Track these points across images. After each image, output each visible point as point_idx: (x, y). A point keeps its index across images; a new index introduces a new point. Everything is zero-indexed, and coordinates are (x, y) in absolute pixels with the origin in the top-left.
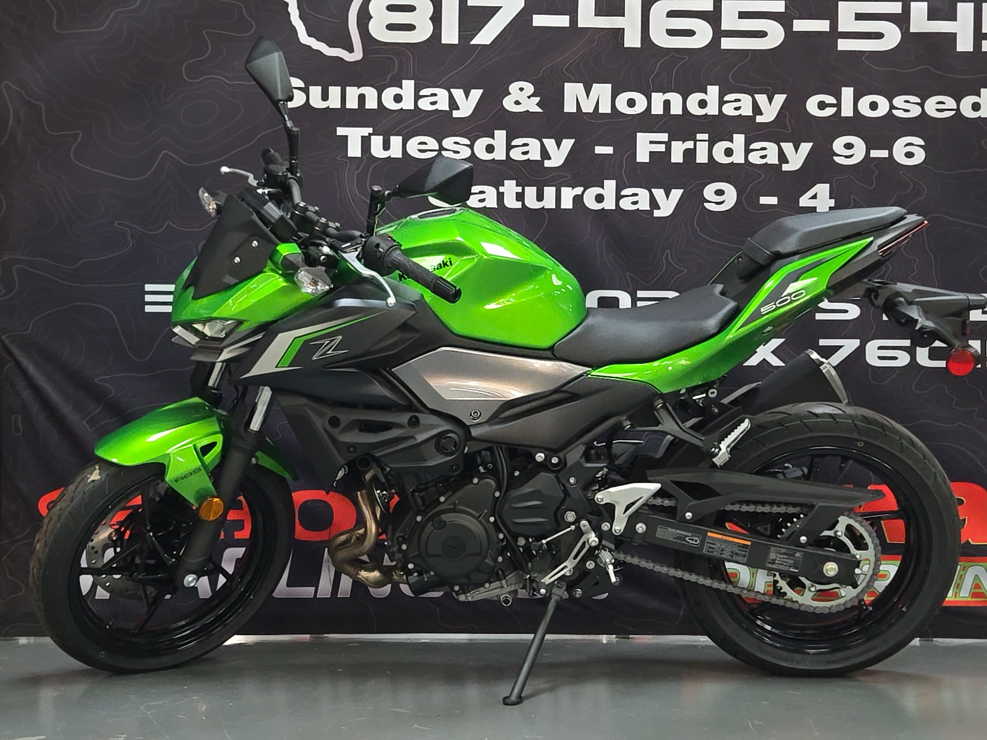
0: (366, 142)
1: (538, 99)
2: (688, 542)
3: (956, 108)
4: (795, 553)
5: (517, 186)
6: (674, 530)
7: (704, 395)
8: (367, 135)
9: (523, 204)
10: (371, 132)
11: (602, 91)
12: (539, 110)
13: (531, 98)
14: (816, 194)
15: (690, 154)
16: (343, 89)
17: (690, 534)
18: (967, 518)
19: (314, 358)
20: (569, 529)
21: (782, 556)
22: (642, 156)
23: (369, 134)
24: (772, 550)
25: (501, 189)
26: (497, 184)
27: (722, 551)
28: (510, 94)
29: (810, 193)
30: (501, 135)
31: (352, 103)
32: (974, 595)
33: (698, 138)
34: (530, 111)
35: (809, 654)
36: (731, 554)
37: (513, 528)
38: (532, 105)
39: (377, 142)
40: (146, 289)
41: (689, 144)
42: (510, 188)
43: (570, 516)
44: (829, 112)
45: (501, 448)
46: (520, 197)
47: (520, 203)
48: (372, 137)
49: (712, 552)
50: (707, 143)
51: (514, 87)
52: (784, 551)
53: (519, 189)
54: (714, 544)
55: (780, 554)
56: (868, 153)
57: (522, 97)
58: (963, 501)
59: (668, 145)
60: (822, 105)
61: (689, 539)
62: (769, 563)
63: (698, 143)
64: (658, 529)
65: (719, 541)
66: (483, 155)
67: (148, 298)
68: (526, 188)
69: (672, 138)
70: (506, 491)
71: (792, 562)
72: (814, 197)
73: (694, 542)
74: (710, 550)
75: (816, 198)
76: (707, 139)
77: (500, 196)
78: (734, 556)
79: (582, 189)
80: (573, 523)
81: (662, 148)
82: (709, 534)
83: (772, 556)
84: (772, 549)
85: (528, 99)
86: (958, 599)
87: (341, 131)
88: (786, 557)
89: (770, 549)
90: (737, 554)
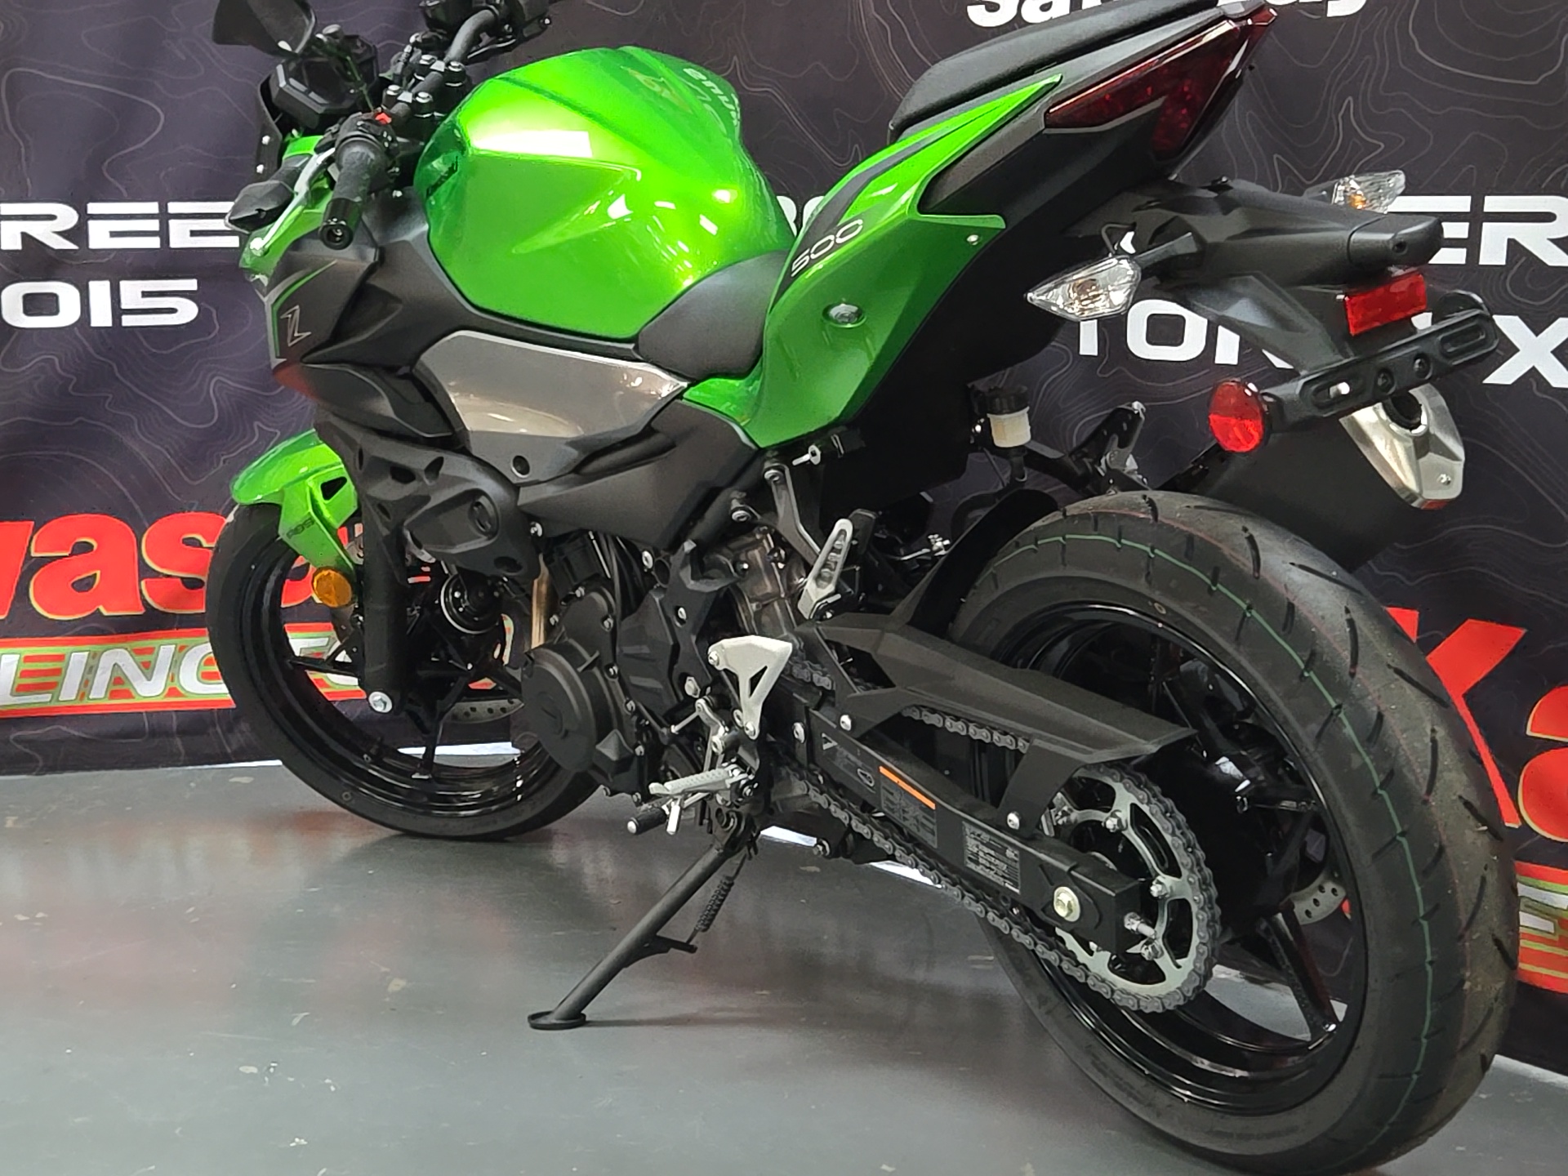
4: (1006, 849)
17: (860, 763)
21: (985, 849)
24: (968, 832)
27: (904, 811)
36: (916, 822)
43: (690, 687)
49: (893, 811)
52: (985, 837)
54: (892, 794)
55: (983, 844)
61: (862, 773)
62: (970, 859)
65: (897, 790)
71: (1004, 867)
73: (868, 782)
74: (890, 806)
78: (920, 827)
82: (882, 770)
83: (971, 844)
88: (992, 852)
90: (923, 826)
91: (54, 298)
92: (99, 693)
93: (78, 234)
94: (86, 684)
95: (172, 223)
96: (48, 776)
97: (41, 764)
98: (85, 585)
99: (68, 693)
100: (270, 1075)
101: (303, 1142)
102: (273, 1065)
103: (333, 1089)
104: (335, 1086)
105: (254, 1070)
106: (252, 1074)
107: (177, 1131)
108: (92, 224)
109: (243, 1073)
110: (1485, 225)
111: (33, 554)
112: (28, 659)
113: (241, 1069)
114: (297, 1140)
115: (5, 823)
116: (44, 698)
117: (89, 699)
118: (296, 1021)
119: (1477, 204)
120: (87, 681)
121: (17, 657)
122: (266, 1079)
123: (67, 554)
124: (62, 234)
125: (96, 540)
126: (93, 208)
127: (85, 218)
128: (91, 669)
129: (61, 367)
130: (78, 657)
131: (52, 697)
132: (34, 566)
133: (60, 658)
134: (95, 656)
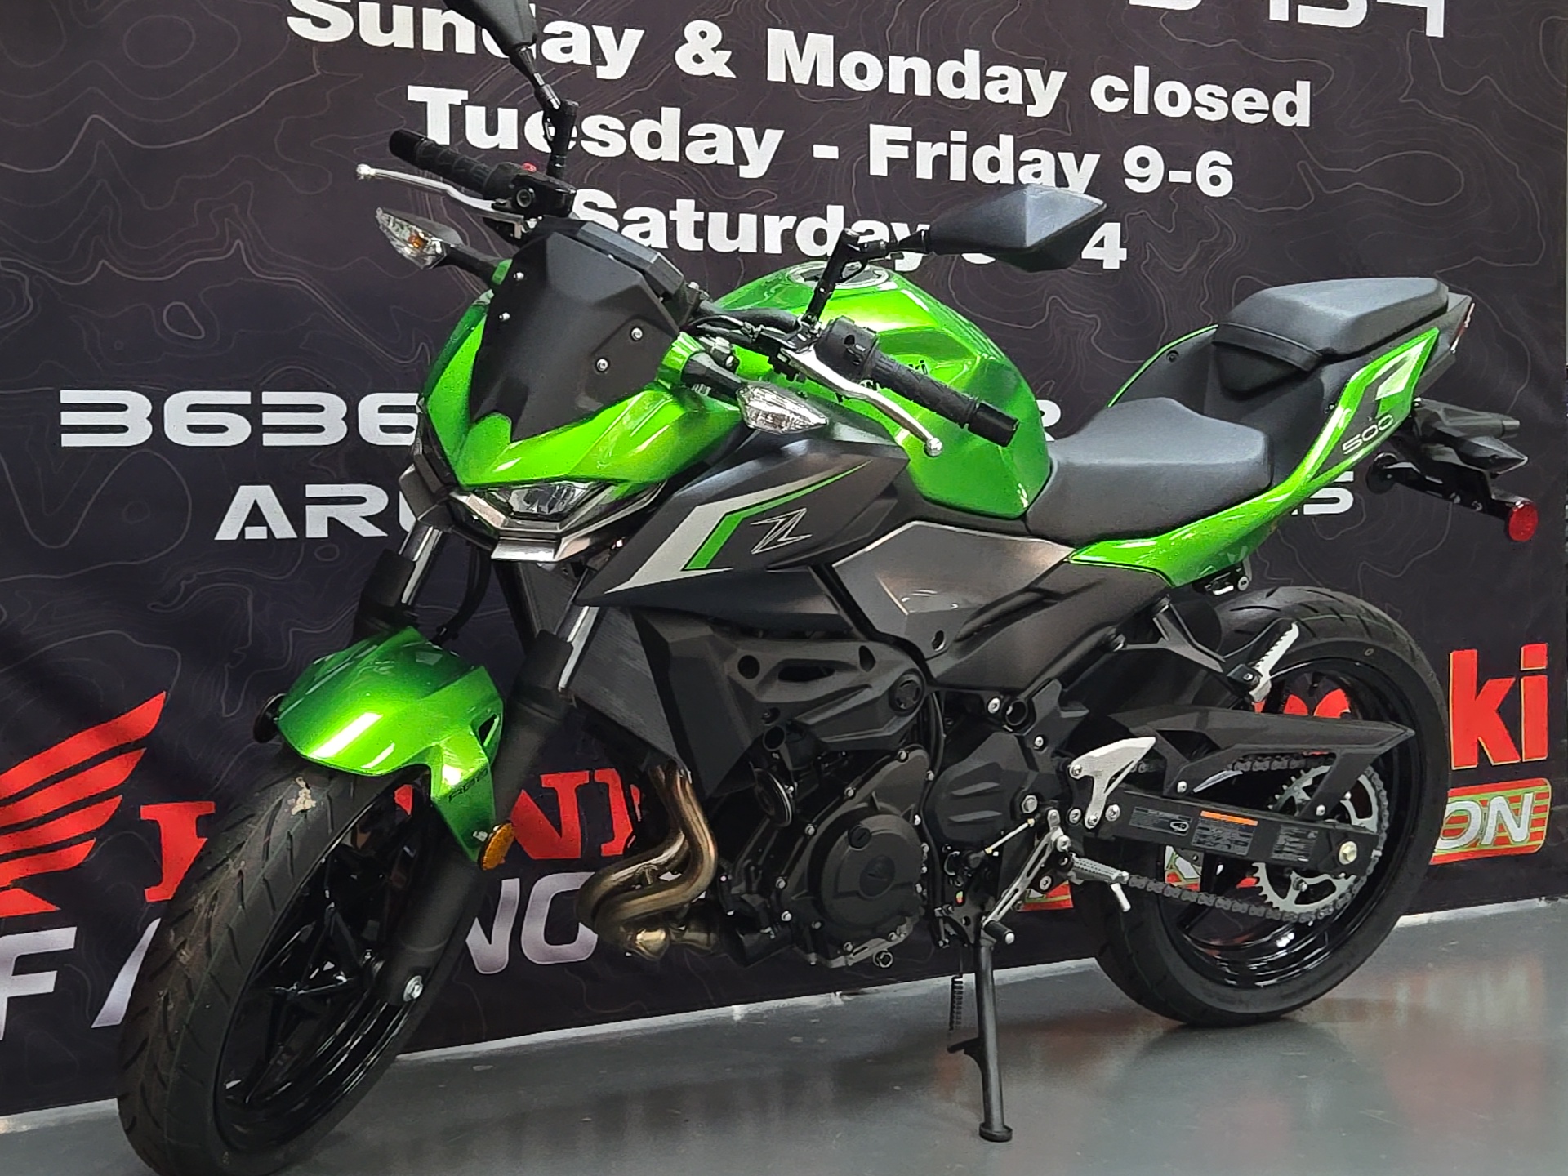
0: (457, 115)
1: (726, 55)
2: (1173, 829)
3: (1267, 108)
4: (1308, 832)
5: (697, 209)
6: (1155, 812)
7: (1231, 588)
8: (460, 103)
9: (706, 243)
10: (466, 98)
11: (821, 44)
12: (728, 74)
13: (718, 52)
14: (1102, 240)
15: (941, 164)
16: (418, 11)
17: (1177, 817)
19: (756, 551)
20: (1025, 825)
21: (1292, 839)
22: (878, 167)
23: (462, 101)
24: (1282, 832)
25: (673, 215)
26: (667, 206)
27: (1218, 839)
28: (687, 42)
29: (1095, 239)
30: (671, 116)
31: (433, 42)
33: (952, 139)
34: (717, 74)
35: (1259, 987)
36: (1229, 843)
37: (948, 833)
38: (718, 65)
39: (476, 116)
40: (63, 400)
41: (940, 148)
42: (686, 212)
43: (1031, 803)
44: (1119, 104)
45: (937, 694)
46: (701, 230)
47: (701, 241)
48: (469, 108)
49: (1203, 843)
50: (964, 147)
51: (692, 29)
52: (1295, 830)
53: (700, 216)
54: (1208, 829)
55: (1291, 836)
56: (1166, 176)
57: (704, 48)
59: (912, 146)
60: (1111, 94)
61: (1175, 825)
62: (1277, 852)
63: (952, 146)
64: (1135, 811)
65: (1216, 825)
66: (644, 152)
67: (67, 418)
68: (711, 214)
69: (917, 137)
70: (942, 770)
71: (1302, 846)
72: (1101, 244)
73: (1181, 830)
74: (1202, 839)
75: (1103, 246)
76: (965, 140)
77: (671, 226)
78: (1232, 845)
79: (794, 219)
80: (1032, 815)
81: (902, 152)
82: (1204, 814)
83: (1281, 841)
84: (1283, 829)
85: (712, 52)
87: (415, 93)
88: (1297, 840)
89: (1280, 828)
90: (1237, 842)
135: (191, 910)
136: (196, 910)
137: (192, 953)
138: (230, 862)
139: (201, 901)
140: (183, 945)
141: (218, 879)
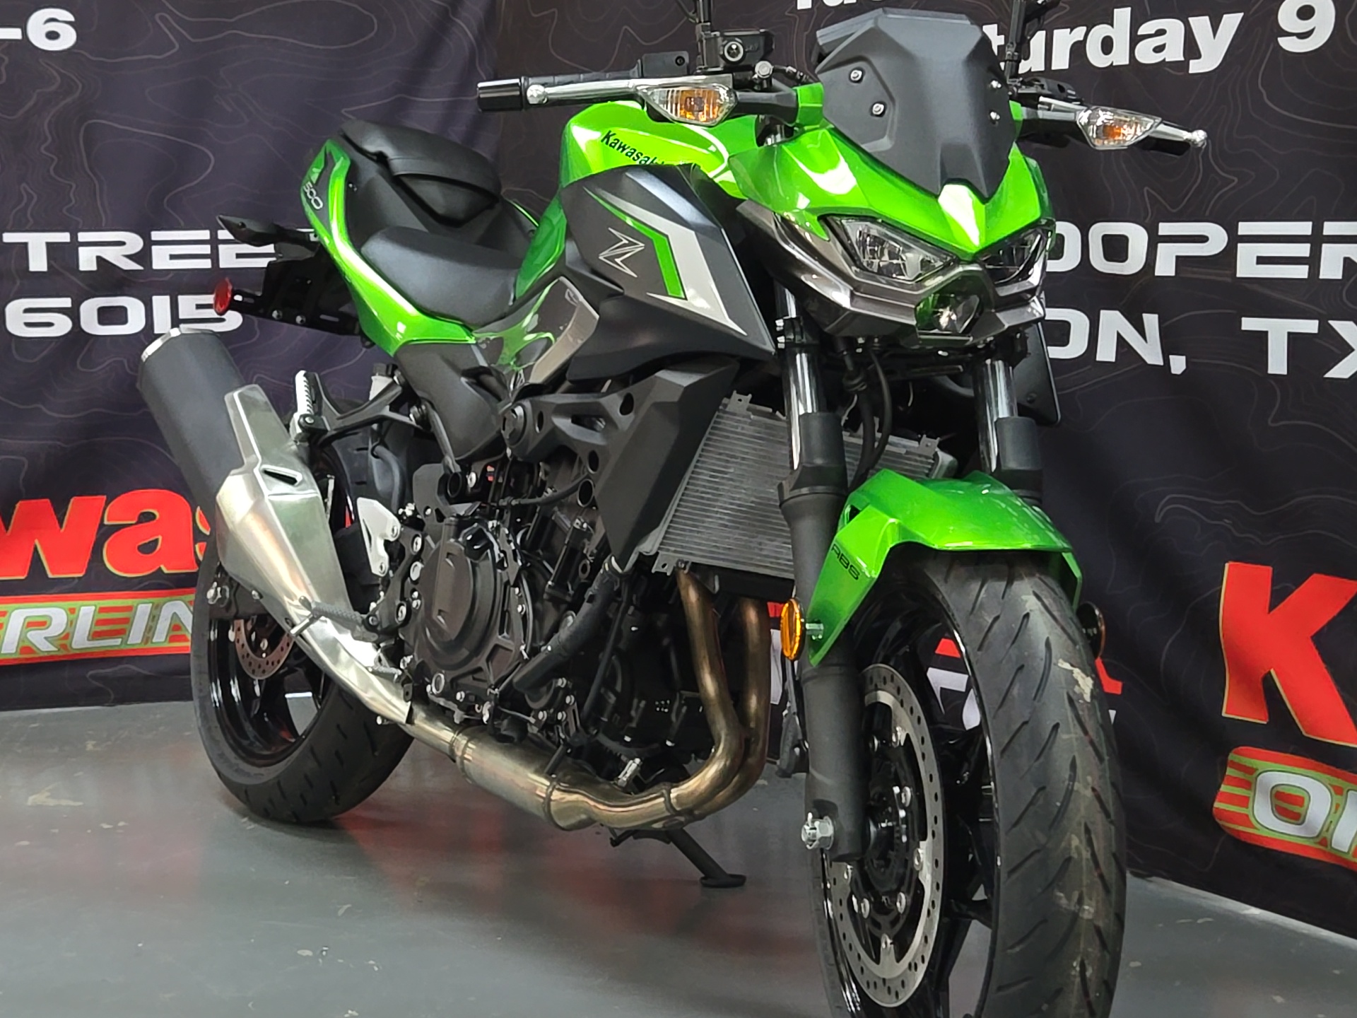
18: (160, 538)
32: (173, 639)
58: (154, 515)
79: (1084, 29)
86: (149, 645)
91: (123, 310)
92: (160, 638)
93: (143, 256)
94: (150, 630)
95: (221, 247)
96: (119, 707)
97: (113, 697)
98: (149, 548)
99: (135, 637)
100: (323, 957)
101: (355, 1013)
102: (325, 948)
103: (376, 969)
104: (378, 967)
105: (308, 953)
106: (308, 956)
107: (250, 1005)
108: (154, 248)
109: (301, 956)
110: (1324, 246)
111: (106, 522)
112: (102, 610)
113: (299, 952)
114: (350, 1012)
115: (85, 747)
116: (116, 642)
117: (152, 643)
118: (341, 912)
119: (1318, 228)
120: (151, 627)
121: (93, 608)
122: (320, 960)
123: (134, 522)
124: (130, 257)
125: (158, 511)
126: (156, 235)
127: (149, 243)
128: (154, 617)
129: (129, 366)
130: (143, 608)
131: (122, 642)
132: (105, 532)
133: (129, 609)
134: (157, 608)
135: (1069, 859)
136: (1075, 856)
137: (1094, 904)
138: (1077, 786)
139: (1075, 842)
140: (1080, 901)
141: (1079, 810)
